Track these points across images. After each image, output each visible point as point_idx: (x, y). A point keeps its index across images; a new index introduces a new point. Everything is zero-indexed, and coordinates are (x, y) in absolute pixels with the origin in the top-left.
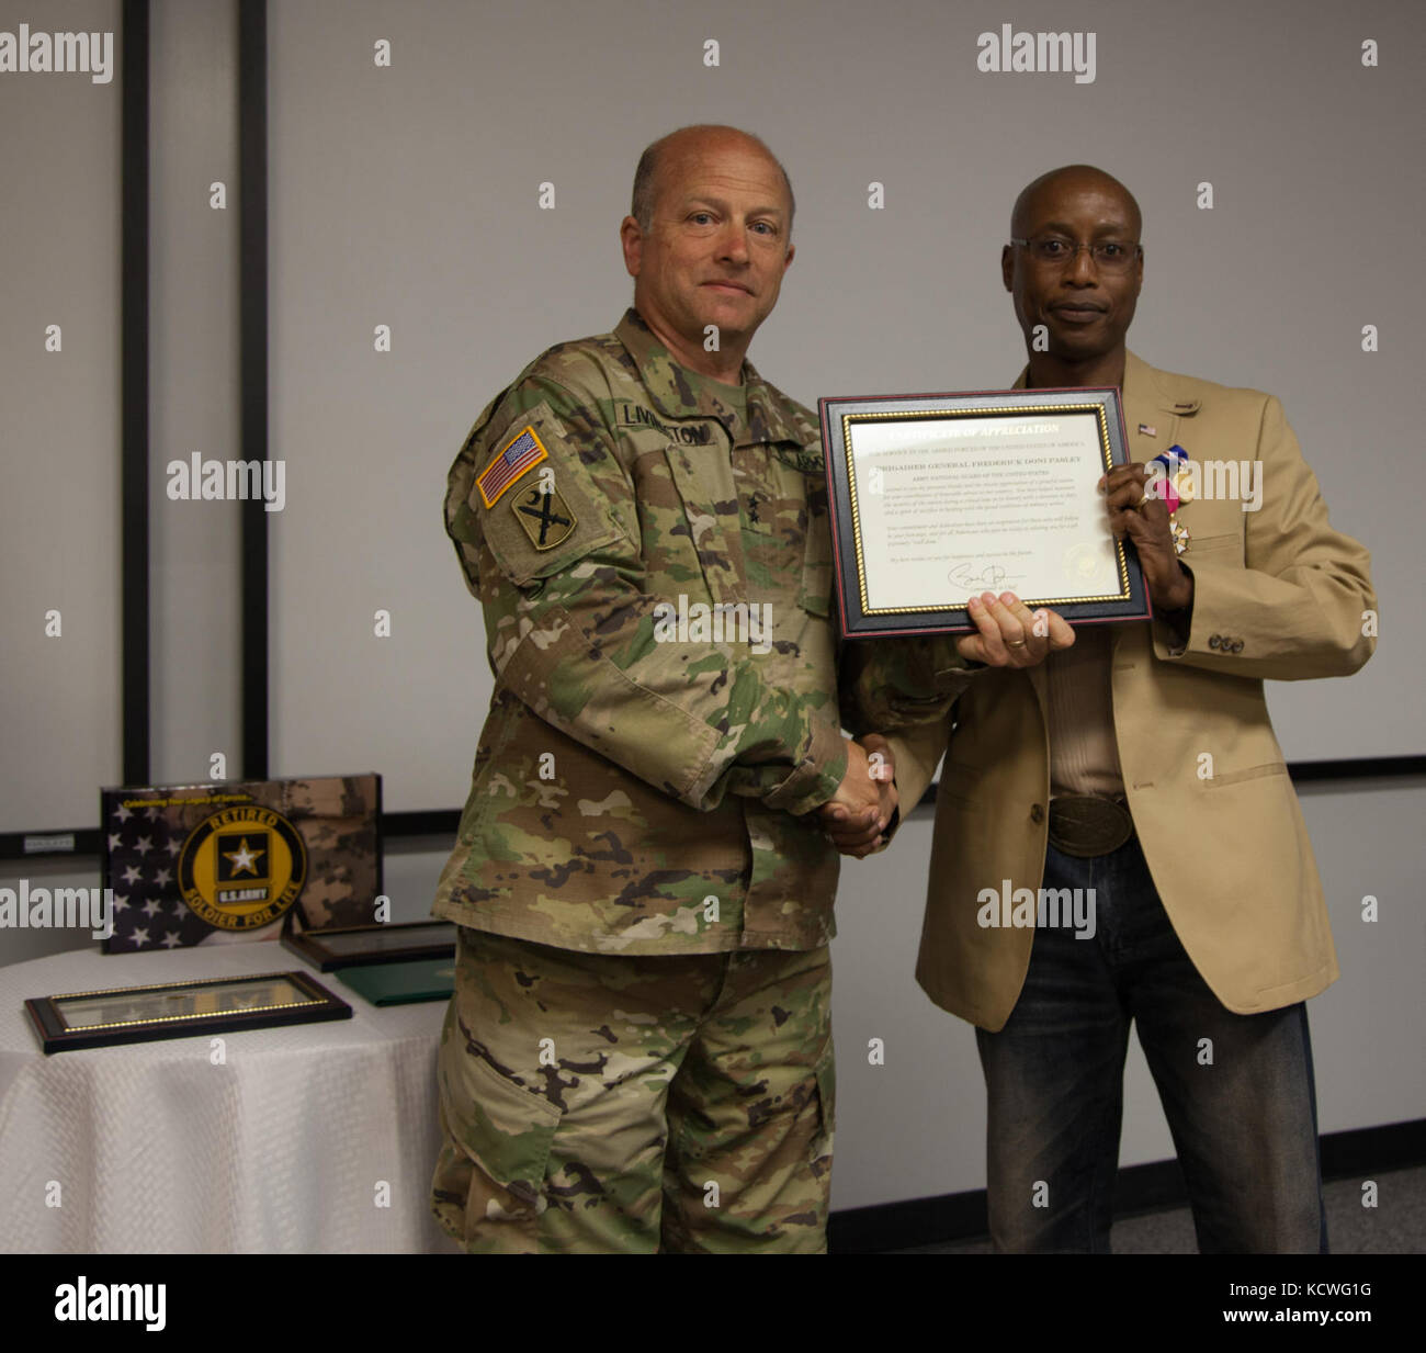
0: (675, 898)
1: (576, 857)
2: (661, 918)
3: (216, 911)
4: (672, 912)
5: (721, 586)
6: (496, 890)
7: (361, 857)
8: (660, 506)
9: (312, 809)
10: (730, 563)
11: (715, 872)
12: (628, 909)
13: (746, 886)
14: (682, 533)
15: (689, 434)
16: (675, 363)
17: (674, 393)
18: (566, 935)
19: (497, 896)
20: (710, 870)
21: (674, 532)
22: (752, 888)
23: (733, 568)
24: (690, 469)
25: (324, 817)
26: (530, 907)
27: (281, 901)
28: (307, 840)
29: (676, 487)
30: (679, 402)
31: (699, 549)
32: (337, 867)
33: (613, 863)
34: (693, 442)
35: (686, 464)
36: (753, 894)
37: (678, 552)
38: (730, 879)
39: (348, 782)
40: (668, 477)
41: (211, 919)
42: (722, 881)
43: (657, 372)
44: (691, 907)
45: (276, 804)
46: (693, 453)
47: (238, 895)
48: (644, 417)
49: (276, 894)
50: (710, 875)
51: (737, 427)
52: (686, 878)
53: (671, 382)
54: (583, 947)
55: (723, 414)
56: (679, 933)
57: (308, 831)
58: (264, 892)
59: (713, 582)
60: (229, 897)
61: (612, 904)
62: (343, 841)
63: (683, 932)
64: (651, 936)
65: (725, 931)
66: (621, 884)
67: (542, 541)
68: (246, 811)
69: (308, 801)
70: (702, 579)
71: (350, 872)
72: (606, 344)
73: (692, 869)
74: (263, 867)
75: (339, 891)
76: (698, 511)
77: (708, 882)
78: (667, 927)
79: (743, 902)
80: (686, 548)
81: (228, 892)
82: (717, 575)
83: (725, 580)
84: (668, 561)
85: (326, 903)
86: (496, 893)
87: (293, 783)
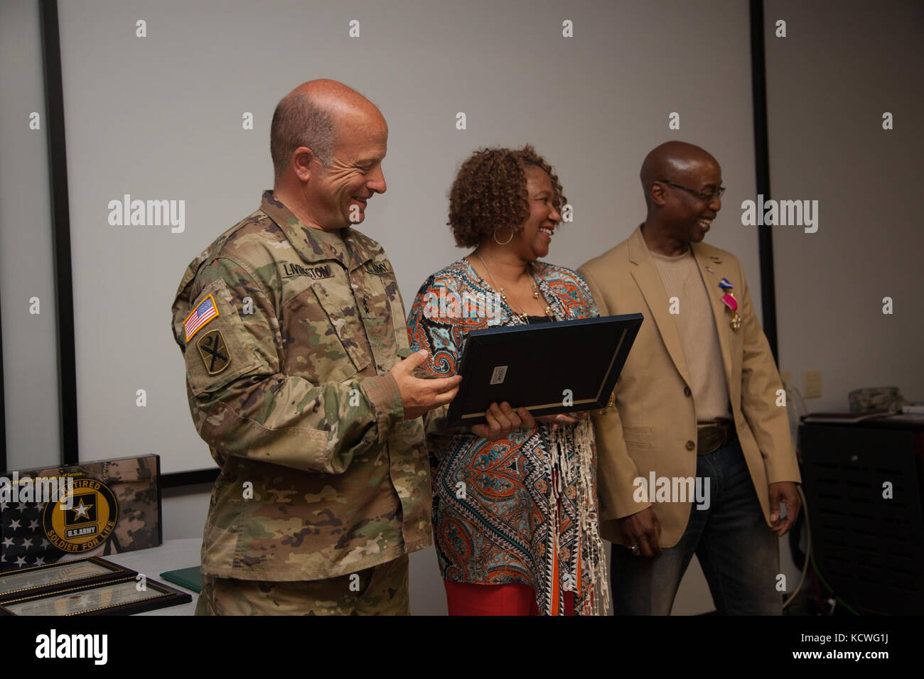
0: (364, 536)
1: (306, 527)
2: (359, 549)
3: (66, 542)
4: (364, 545)
5: (357, 357)
6: (263, 556)
7: (149, 503)
8: (317, 321)
9: (121, 478)
10: (357, 343)
11: (382, 516)
12: (342, 549)
13: (400, 519)
14: (332, 333)
15: (319, 271)
16: (304, 227)
17: (309, 247)
18: (310, 573)
19: (266, 560)
20: (379, 516)
21: (328, 333)
22: (405, 520)
23: (359, 346)
24: (327, 293)
25: (127, 482)
26: (287, 562)
27: (103, 533)
28: (118, 497)
29: (322, 308)
30: (313, 253)
31: (342, 340)
32: (135, 511)
33: (331, 526)
34: (323, 276)
35: (324, 291)
36: (406, 523)
37: (331, 345)
38: (390, 517)
39: (141, 461)
40: (316, 302)
41: (63, 548)
42: (387, 520)
43: (296, 235)
44: (374, 538)
45: (99, 477)
46: (325, 282)
47: (78, 532)
48: (297, 270)
49: (101, 529)
50: (380, 518)
51: (346, 261)
52: (367, 523)
53: (305, 240)
54: (321, 577)
55: (337, 255)
56: (370, 555)
57: (118, 490)
58: (93, 529)
59: (353, 356)
60: (73, 533)
61: (333, 549)
62: (138, 495)
63: (372, 553)
64: (356, 560)
65: (395, 547)
66: (337, 537)
67: (212, 370)
68: (82, 481)
69: (118, 473)
70: (347, 357)
71: (143, 513)
72: (259, 219)
73: (370, 518)
74: (92, 514)
75: (137, 525)
76: (336, 318)
77: (379, 523)
78: (363, 553)
79: (400, 528)
80: (335, 342)
81: (73, 530)
82: (354, 352)
83: (358, 354)
84: (327, 351)
85: (130, 533)
86: (264, 558)
87: (109, 463)
